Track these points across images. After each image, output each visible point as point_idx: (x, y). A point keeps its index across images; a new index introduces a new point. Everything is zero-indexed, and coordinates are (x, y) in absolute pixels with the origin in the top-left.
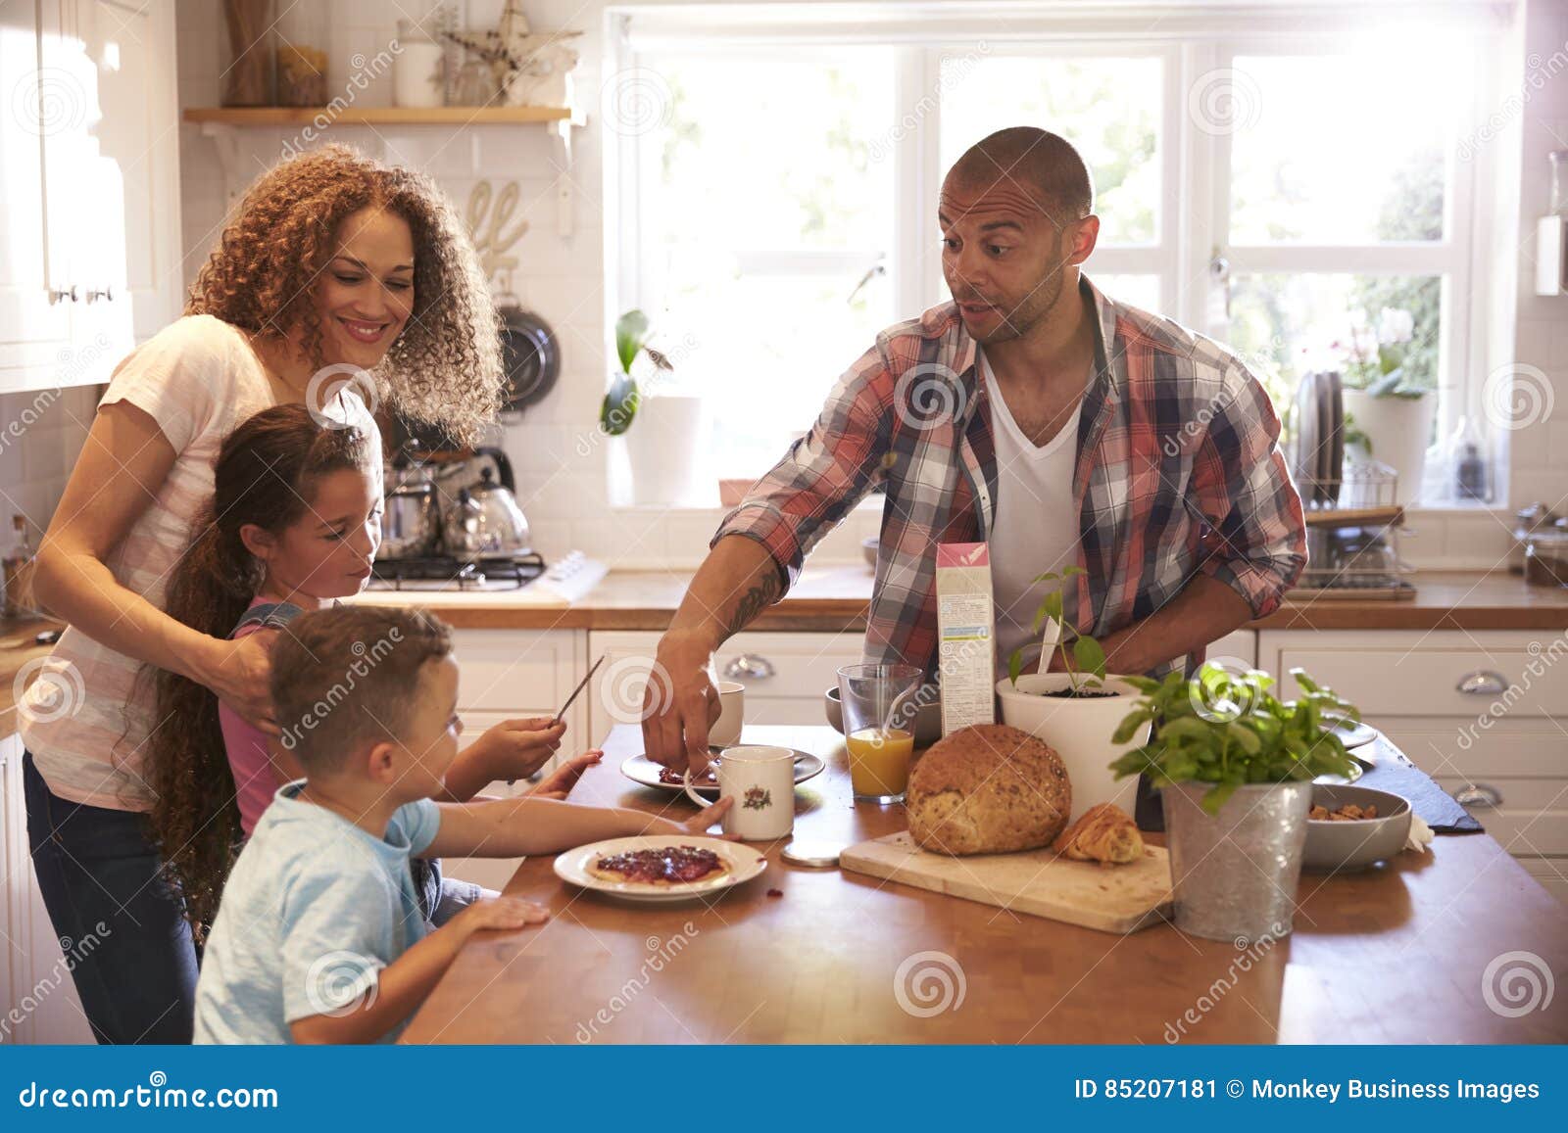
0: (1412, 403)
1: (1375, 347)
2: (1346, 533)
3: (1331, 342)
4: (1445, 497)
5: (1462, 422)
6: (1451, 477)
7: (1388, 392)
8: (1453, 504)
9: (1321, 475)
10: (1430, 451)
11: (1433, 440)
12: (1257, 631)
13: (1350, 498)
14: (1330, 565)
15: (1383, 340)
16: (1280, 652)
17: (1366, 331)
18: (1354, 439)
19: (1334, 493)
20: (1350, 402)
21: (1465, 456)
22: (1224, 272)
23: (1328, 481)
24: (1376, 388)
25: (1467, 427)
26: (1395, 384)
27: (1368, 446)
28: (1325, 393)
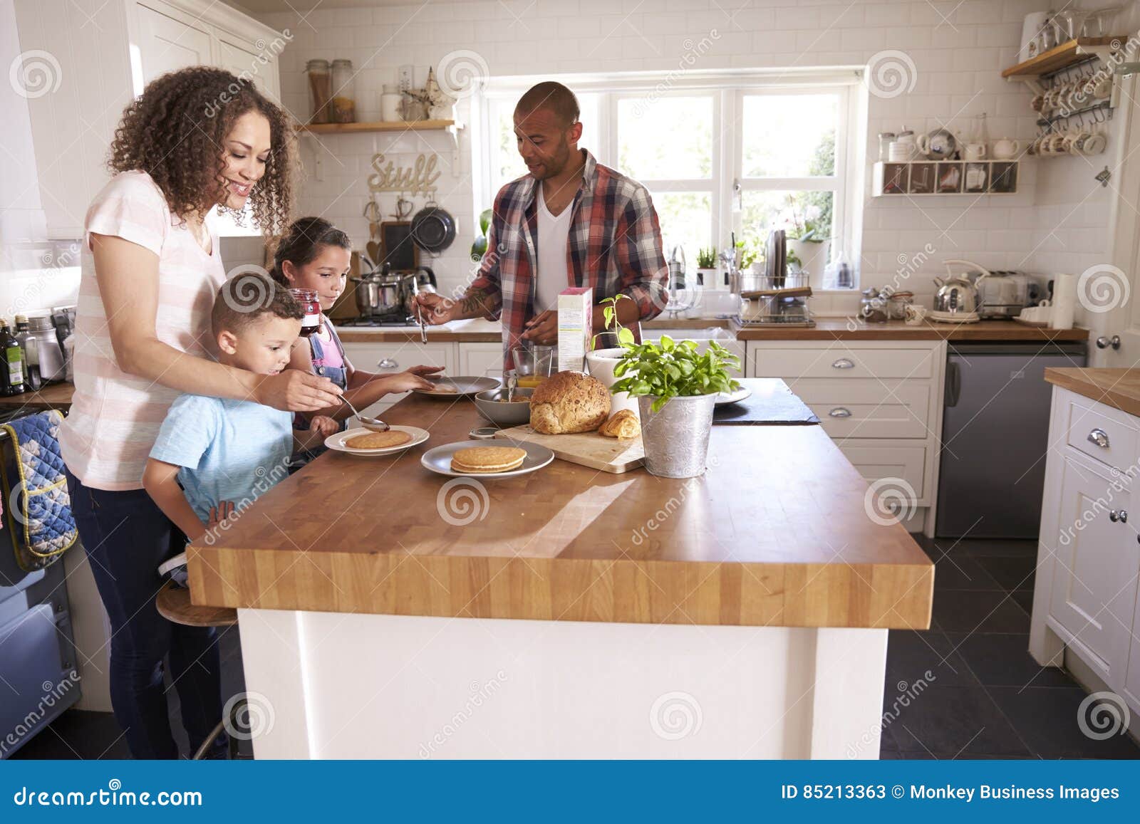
0: (818, 244)
1: (803, 222)
2: (789, 299)
3: (785, 219)
4: (833, 286)
5: (841, 253)
6: (835, 278)
7: (808, 240)
8: (837, 289)
9: (776, 274)
10: (827, 267)
11: (829, 262)
12: (746, 341)
13: (790, 283)
14: (780, 313)
15: (807, 219)
16: (756, 350)
17: (801, 215)
18: (793, 261)
19: (782, 283)
20: (790, 246)
21: (842, 268)
22: (739, 189)
23: (779, 277)
24: (803, 238)
25: (843, 255)
26: (810, 236)
27: (800, 264)
28: (779, 239)
